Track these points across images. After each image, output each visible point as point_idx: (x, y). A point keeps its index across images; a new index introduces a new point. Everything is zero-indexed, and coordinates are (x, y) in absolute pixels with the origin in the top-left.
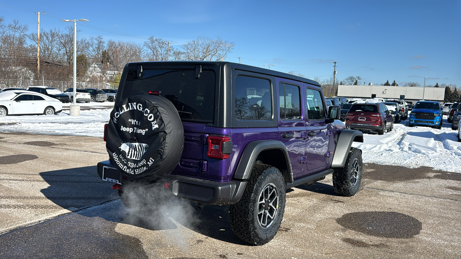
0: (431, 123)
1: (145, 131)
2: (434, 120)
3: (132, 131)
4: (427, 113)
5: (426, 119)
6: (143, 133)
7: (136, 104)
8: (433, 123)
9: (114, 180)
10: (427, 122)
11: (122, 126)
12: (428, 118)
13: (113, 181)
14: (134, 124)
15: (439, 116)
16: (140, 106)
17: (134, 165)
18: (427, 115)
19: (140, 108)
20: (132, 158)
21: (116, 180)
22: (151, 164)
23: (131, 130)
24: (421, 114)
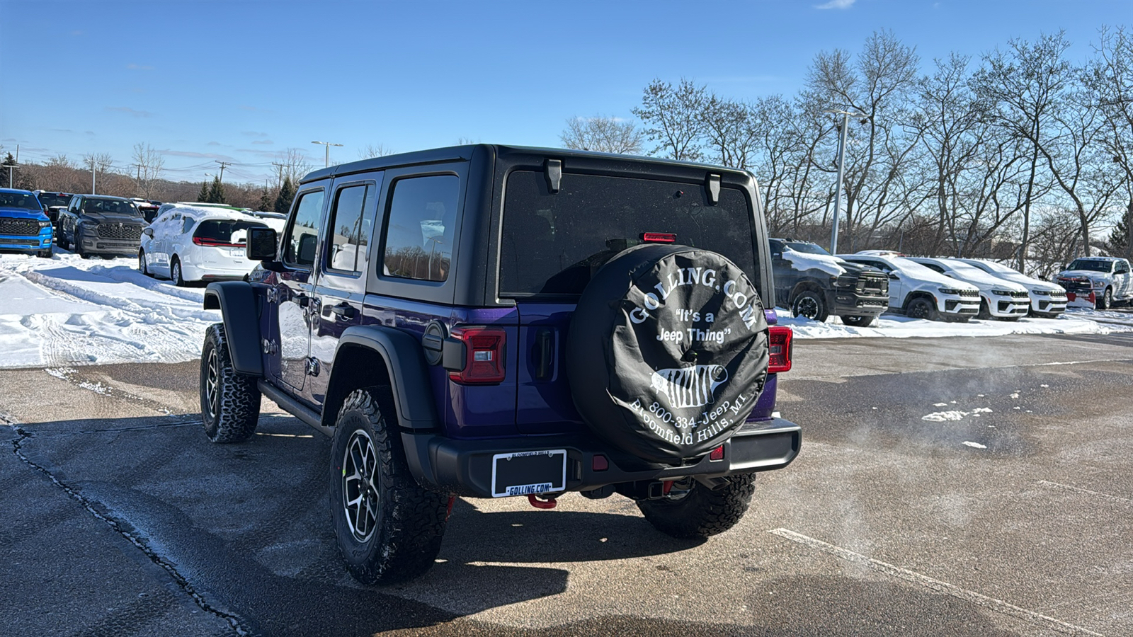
0: (33, 245)
1: (722, 333)
2: (38, 235)
3: (681, 339)
4: (21, 219)
5: (18, 233)
6: (718, 339)
7: (701, 271)
8: (38, 245)
9: (536, 485)
10: (23, 241)
11: (663, 329)
12: (23, 233)
13: (535, 488)
14: (686, 320)
15: (47, 226)
16: (709, 276)
17: (688, 423)
18: (20, 225)
19: (711, 279)
20: (680, 406)
21: (544, 484)
22: (738, 409)
23: (679, 336)
24: (5, 223)
